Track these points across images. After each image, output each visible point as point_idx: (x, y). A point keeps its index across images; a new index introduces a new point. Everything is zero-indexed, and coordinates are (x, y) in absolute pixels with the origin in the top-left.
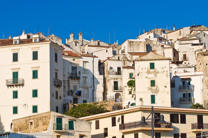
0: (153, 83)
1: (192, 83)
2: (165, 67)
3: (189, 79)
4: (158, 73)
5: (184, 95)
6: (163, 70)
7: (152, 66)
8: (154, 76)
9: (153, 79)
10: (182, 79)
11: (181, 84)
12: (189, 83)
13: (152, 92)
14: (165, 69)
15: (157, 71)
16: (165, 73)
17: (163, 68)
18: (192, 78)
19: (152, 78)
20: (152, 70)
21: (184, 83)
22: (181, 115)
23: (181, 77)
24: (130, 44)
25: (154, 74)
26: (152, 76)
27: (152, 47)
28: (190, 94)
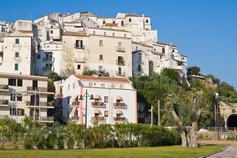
0: (17, 55)
1: (53, 56)
2: (28, 43)
3: (52, 53)
4: (21, 47)
5: (47, 65)
6: (26, 45)
7: (17, 41)
8: (18, 49)
9: (17, 52)
10: (46, 52)
11: (45, 56)
12: (51, 56)
13: (16, 62)
14: (27, 44)
15: (21, 45)
16: (27, 47)
17: (25, 44)
18: (53, 52)
19: (17, 50)
20: (17, 45)
21: (47, 55)
22: (18, 80)
23: (46, 51)
24: (19, 24)
25: (18, 47)
26: (16, 49)
27: (37, 27)
28: (51, 64)
